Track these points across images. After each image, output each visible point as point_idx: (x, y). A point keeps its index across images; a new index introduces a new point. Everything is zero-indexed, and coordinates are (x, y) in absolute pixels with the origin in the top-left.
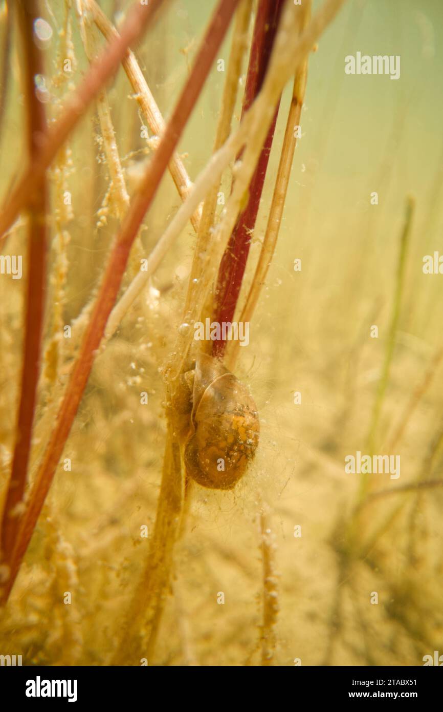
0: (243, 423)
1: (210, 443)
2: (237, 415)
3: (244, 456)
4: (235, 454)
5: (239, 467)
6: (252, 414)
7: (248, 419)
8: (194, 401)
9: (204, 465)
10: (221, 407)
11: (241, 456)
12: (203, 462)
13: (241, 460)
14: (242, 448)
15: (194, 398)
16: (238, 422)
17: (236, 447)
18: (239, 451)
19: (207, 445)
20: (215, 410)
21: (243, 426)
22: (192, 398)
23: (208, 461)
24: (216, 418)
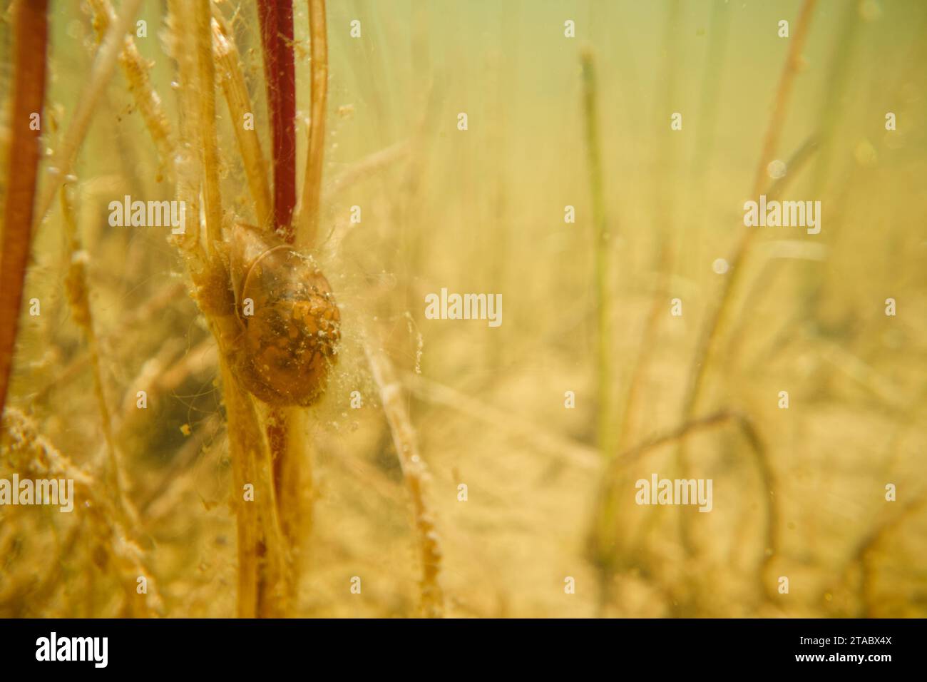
0: (310, 310)
1: (265, 343)
2: (300, 299)
3: (318, 355)
4: (302, 352)
5: (313, 369)
6: (323, 297)
7: (316, 304)
8: (234, 288)
9: (263, 374)
10: (275, 292)
11: (313, 355)
12: (261, 371)
13: (314, 359)
14: (313, 343)
15: (234, 285)
16: (301, 308)
17: (303, 343)
18: (309, 347)
19: (262, 346)
20: (267, 296)
21: (309, 314)
22: (231, 284)
23: (266, 367)
24: (269, 308)
